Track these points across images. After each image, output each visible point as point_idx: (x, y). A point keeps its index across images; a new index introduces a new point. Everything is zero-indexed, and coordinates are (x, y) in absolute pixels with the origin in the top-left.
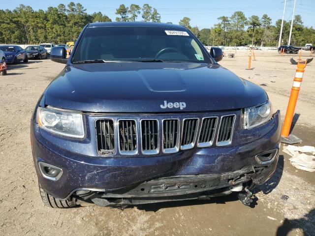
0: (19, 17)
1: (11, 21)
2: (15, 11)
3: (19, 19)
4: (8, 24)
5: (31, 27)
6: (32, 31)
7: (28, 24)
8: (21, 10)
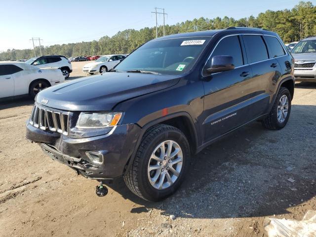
0: (296, 15)
1: (287, 20)
2: (294, 10)
3: (296, 17)
4: (284, 24)
5: (307, 24)
6: (306, 28)
7: (304, 21)
8: (300, 7)
